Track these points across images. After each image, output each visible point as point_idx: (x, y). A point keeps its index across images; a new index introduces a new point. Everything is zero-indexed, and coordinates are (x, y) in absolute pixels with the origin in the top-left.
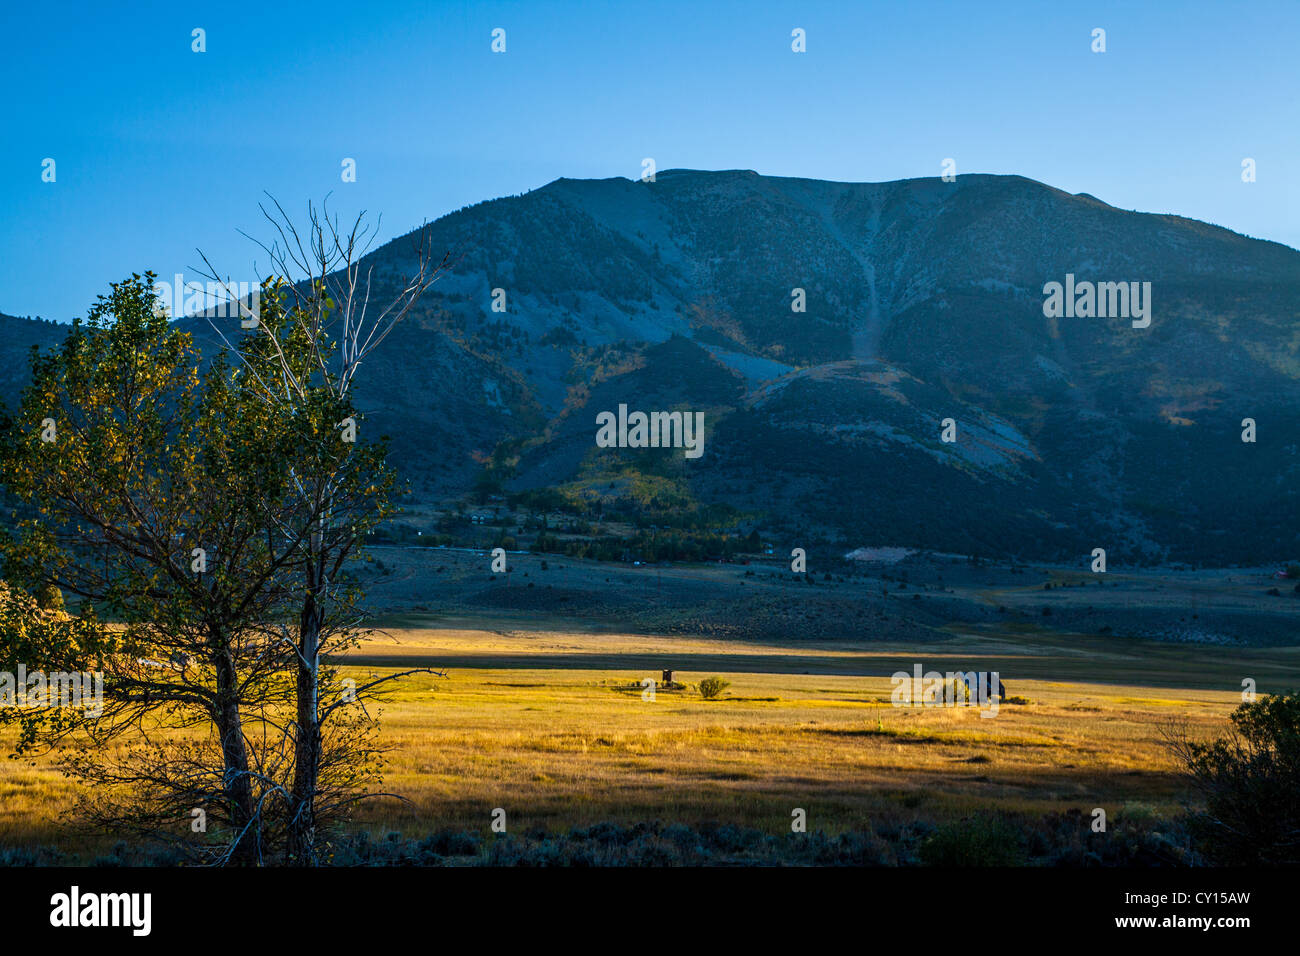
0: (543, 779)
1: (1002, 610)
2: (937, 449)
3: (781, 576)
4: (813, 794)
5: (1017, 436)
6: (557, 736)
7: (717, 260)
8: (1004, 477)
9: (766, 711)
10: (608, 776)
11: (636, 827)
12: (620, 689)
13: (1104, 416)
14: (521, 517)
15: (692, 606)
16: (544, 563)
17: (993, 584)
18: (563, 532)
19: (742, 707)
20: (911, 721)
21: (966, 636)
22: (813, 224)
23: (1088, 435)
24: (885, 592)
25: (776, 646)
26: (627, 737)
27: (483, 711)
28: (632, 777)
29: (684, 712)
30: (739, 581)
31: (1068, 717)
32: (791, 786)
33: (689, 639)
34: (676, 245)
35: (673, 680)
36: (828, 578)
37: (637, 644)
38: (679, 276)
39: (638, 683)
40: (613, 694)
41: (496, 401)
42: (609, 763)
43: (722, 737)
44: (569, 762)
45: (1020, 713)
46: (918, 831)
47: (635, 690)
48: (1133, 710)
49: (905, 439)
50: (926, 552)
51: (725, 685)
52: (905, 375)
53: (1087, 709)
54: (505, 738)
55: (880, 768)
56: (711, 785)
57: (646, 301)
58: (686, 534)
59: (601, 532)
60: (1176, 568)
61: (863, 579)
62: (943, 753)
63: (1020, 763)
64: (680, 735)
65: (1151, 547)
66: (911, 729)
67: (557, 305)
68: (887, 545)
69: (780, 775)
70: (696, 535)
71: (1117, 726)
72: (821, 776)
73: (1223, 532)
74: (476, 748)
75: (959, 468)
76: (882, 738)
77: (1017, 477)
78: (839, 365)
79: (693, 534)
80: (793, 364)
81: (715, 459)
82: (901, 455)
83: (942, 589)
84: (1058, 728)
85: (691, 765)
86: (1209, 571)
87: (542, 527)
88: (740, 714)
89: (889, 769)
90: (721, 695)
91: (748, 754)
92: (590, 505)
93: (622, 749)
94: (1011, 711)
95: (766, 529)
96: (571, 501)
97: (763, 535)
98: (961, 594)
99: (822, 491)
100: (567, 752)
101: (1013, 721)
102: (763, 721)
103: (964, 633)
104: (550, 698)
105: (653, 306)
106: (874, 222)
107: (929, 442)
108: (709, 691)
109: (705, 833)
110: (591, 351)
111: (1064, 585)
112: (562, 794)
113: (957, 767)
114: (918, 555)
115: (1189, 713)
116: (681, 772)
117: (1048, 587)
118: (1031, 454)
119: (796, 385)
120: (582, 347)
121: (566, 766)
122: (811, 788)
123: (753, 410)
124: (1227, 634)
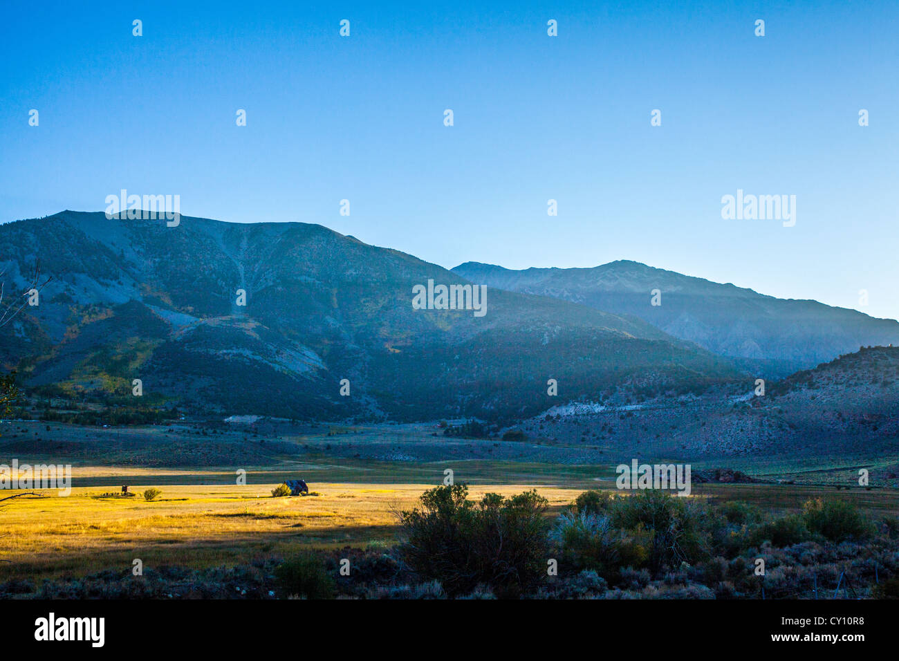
0: (61, 550)
1: (307, 447)
2: (275, 363)
3: (189, 432)
4: (215, 548)
5: (316, 357)
6: (66, 525)
7: (157, 260)
8: (309, 378)
9: (182, 506)
10: (100, 546)
11: (124, 571)
12: (97, 498)
13: (358, 347)
14: (34, 400)
15: (137, 449)
16: (48, 427)
17: (302, 434)
18: (61, 409)
19: (169, 504)
20: (262, 507)
21: (288, 461)
22: (211, 243)
23: (351, 357)
24: (246, 439)
25: (186, 470)
26: (107, 524)
27: (15, 514)
28: (114, 545)
29: (137, 508)
30: (164, 435)
31: (340, 501)
32: (202, 545)
33: (135, 467)
34: (134, 250)
35: (128, 491)
36: (215, 432)
37: (105, 472)
38: (135, 267)
39: (107, 494)
40: (92, 500)
41: (21, 333)
42: (99, 539)
43: (162, 520)
44: (76, 539)
45: (316, 500)
46: (273, 562)
47: (106, 497)
48: (370, 496)
49: (258, 358)
50: (268, 418)
51: (158, 493)
52: (258, 324)
53: (349, 497)
54: (34, 528)
55: (248, 533)
56: (159, 547)
57: (115, 280)
58: (135, 410)
59: (84, 409)
60: (391, 424)
61: (234, 433)
62: (279, 523)
63: (318, 526)
64: (138, 521)
65: (380, 413)
66: (263, 512)
67: (61, 280)
68: (247, 414)
69: (195, 539)
70: (141, 410)
71: (364, 504)
72: (218, 539)
73: (412, 405)
74: (17, 535)
75: (286, 373)
76: (247, 517)
77: (316, 379)
78: (224, 318)
79: (139, 410)
80: (199, 317)
81: (153, 368)
82: (256, 366)
83: (276, 437)
84: (335, 507)
85: (146, 537)
86: (406, 425)
87: (48, 406)
88: (169, 508)
89: (253, 533)
90: (155, 499)
91: (177, 530)
92: (78, 393)
93: (105, 531)
94: (312, 500)
95: (181, 406)
96: (67, 391)
97: (179, 409)
98: (286, 439)
99: (213, 385)
100: (73, 534)
101: (313, 505)
102: (182, 511)
103: (286, 460)
104: (54, 505)
105: (119, 283)
106: (244, 244)
107: (271, 360)
108: (149, 496)
109: (162, 572)
110: (82, 307)
111: (337, 433)
112: (75, 557)
113: (287, 529)
114: (264, 419)
115: (396, 496)
116: (141, 541)
117: (329, 435)
118: (323, 367)
119: (199, 329)
120: (76, 305)
121: (75, 542)
122: (214, 545)
123: (175, 341)
124: (413, 456)
